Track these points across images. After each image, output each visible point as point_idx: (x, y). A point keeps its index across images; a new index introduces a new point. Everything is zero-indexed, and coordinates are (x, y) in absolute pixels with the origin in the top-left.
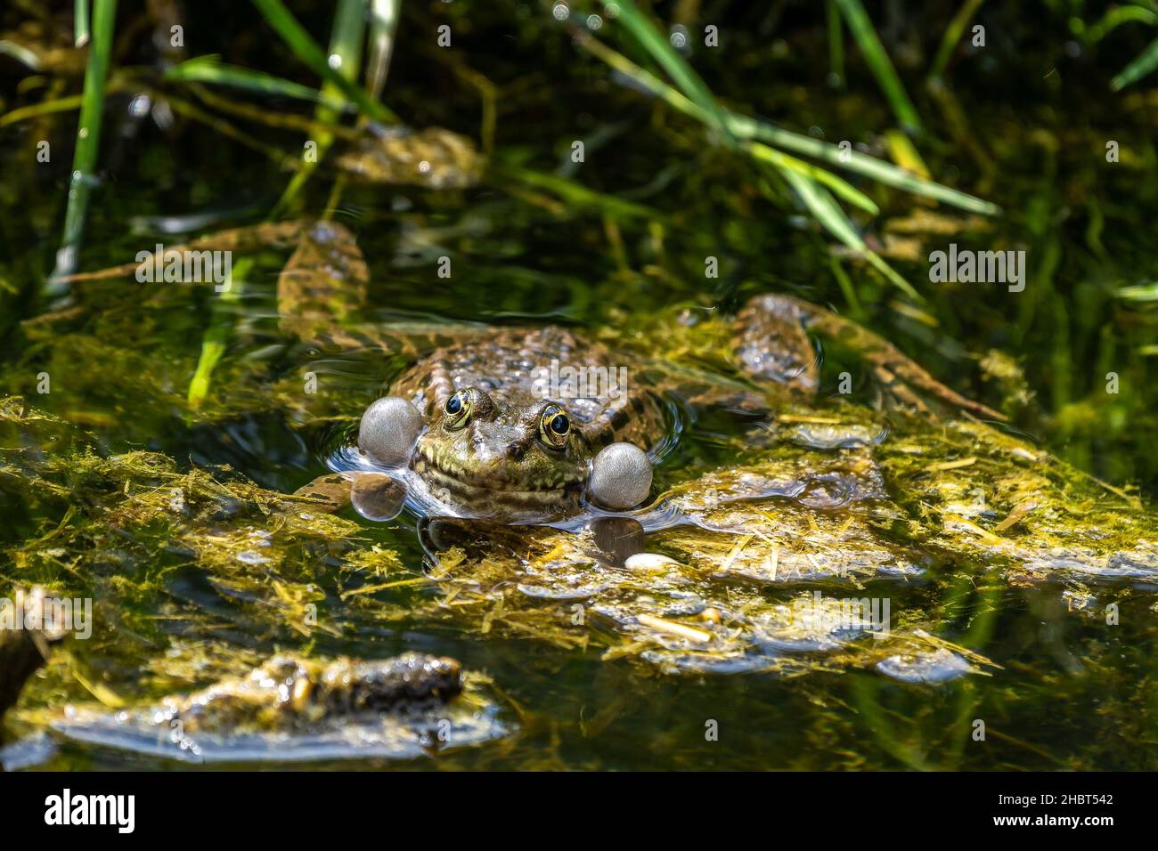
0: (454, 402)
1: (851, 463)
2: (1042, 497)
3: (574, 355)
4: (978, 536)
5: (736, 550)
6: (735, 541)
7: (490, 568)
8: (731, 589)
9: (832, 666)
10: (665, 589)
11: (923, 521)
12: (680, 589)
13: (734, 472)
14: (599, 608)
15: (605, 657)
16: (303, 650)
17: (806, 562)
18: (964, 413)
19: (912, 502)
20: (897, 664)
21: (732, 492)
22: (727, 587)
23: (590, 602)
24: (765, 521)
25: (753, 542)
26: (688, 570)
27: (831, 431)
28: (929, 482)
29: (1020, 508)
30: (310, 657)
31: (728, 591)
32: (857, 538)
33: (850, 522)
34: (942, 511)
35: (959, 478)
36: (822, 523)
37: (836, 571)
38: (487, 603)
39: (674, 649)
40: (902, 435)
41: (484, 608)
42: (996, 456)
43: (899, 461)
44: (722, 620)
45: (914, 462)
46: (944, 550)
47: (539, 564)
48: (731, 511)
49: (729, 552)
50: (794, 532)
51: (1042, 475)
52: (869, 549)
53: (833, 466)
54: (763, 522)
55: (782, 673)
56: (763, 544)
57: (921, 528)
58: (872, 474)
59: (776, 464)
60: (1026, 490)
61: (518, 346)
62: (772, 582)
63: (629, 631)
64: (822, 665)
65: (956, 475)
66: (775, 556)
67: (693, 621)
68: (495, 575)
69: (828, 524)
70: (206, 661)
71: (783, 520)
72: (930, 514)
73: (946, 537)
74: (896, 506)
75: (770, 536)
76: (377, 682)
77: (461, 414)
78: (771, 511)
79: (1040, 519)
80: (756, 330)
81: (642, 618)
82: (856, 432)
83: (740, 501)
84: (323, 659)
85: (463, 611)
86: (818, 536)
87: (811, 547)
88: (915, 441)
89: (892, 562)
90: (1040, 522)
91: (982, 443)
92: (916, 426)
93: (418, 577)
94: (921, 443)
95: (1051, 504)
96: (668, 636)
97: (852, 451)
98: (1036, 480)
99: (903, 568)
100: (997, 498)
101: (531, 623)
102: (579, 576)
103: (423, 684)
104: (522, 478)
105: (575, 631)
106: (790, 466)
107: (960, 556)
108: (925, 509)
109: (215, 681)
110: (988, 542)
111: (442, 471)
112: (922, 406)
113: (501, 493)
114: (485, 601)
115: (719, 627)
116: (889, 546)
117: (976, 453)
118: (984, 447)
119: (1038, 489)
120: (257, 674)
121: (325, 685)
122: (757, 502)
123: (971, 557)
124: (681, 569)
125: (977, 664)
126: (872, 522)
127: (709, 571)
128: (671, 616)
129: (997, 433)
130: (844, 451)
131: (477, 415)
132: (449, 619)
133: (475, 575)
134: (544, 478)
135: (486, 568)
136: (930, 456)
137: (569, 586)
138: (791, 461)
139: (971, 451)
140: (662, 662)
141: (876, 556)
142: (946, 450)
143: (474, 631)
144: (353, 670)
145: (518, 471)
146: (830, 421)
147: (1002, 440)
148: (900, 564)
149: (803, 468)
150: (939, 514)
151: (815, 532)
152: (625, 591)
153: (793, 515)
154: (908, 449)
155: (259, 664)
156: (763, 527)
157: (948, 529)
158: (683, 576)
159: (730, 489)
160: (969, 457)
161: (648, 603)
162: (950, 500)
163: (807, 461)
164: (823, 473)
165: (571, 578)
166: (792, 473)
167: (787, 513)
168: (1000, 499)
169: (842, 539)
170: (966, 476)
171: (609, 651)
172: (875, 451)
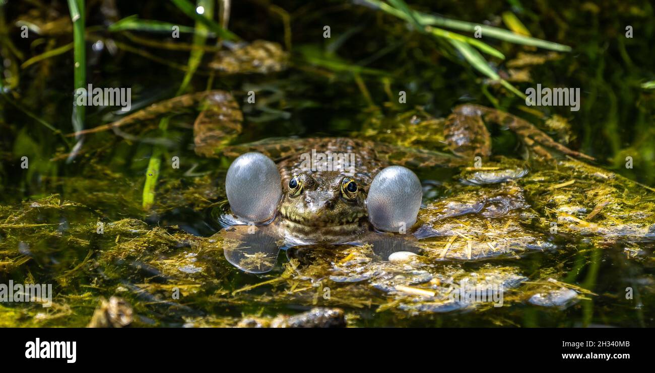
0: (293, 181)
1: (508, 190)
2: (611, 198)
3: (355, 150)
4: (577, 223)
5: (448, 245)
6: (447, 240)
7: (315, 270)
8: (446, 266)
9: (504, 303)
10: (410, 270)
11: (547, 217)
12: (418, 269)
13: (444, 202)
14: (374, 284)
15: (378, 310)
17: (487, 246)
18: (568, 157)
21: (445, 213)
22: (444, 266)
24: (463, 227)
26: (422, 258)
27: (494, 174)
28: (549, 196)
29: (600, 205)
31: (445, 268)
32: (514, 231)
33: (510, 222)
34: (557, 211)
35: (566, 192)
36: (494, 225)
37: (504, 250)
38: (314, 288)
40: (534, 171)
41: (313, 291)
42: (586, 178)
43: (533, 186)
44: (441, 284)
45: (541, 186)
46: (558, 233)
47: (341, 264)
48: (444, 224)
49: (445, 246)
50: (479, 232)
51: (611, 186)
52: (521, 236)
53: (498, 193)
56: (463, 240)
57: (547, 222)
58: (519, 195)
59: (467, 195)
60: (602, 195)
61: (325, 149)
62: (469, 260)
63: (391, 295)
65: (564, 190)
66: (470, 245)
68: (317, 273)
69: (498, 225)
71: (473, 225)
72: (550, 214)
73: (560, 225)
74: (533, 211)
75: (466, 235)
77: (298, 188)
78: (466, 221)
79: (611, 210)
80: (457, 125)
81: (398, 287)
82: (508, 173)
83: (449, 218)
85: (301, 295)
86: (492, 232)
87: (489, 238)
88: (541, 174)
89: (534, 242)
90: (611, 212)
91: (578, 172)
92: (546, 166)
93: (275, 278)
94: (544, 175)
95: (616, 201)
97: (508, 183)
98: (608, 189)
99: (540, 244)
100: (586, 201)
101: (339, 296)
102: (362, 268)
104: (335, 219)
106: (474, 195)
108: (547, 211)
110: (582, 226)
111: (291, 220)
112: (549, 155)
113: (324, 229)
116: (532, 233)
117: (575, 178)
118: (579, 174)
119: (609, 194)
122: (458, 217)
123: (574, 235)
124: (419, 258)
126: (520, 221)
127: (434, 258)
129: (586, 165)
130: (503, 184)
131: (306, 188)
134: (347, 217)
135: (312, 270)
136: (549, 182)
137: (357, 274)
138: (475, 192)
139: (572, 176)
140: (409, 310)
141: (525, 240)
142: (558, 177)
145: (332, 215)
146: (494, 168)
147: (589, 169)
148: (538, 242)
149: (481, 196)
150: (555, 213)
151: (491, 230)
153: (478, 222)
154: (536, 179)
156: (462, 230)
157: (560, 221)
158: (420, 262)
159: (443, 211)
160: (571, 180)
161: (400, 279)
162: (561, 205)
163: (483, 192)
164: (492, 197)
165: (359, 269)
166: (475, 199)
167: (475, 222)
168: (588, 202)
169: (506, 232)
170: (570, 191)
171: (380, 307)
172: (519, 182)
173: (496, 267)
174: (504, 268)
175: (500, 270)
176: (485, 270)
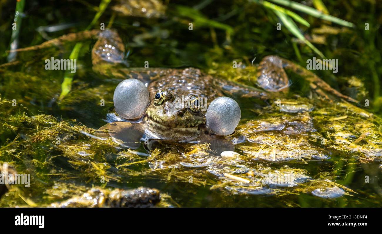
0: (158, 95)
1: (302, 118)
2: (371, 130)
3: (200, 78)
4: (348, 145)
5: (260, 150)
6: (260, 146)
8: (259, 164)
9: (295, 192)
10: (234, 164)
11: (328, 139)
12: (240, 164)
13: (258, 121)
15: (211, 188)
16: (102, 186)
17: (286, 154)
18: (342, 100)
19: (324, 132)
20: (319, 192)
21: (258, 129)
22: (257, 164)
23: (207, 168)
24: (270, 139)
25: (266, 147)
27: (294, 107)
28: (330, 125)
29: (364, 134)
30: (105, 189)
31: (257, 165)
32: (304, 145)
33: (302, 139)
34: (335, 135)
35: (341, 124)
36: (291, 140)
37: (297, 157)
38: (169, 169)
39: (236, 186)
40: (320, 108)
41: (168, 171)
42: (354, 115)
43: (319, 117)
44: (255, 176)
45: (325, 118)
46: (336, 150)
47: (188, 155)
48: (258, 136)
49: (258, 151)
50: (281, 143)
51: (371, 122)
52: (309, 149)
53: (295, 119)
54: (270, 140)
55: (276, 195)
56: (270, 147)
57: (328, 142)
58: (309, 122)
59: (274, 119)
60: (366, 128)
61: (180, 75)
62: (274, 161)
63: (220, 179)
64: (291, 192)
65: (340, 122)
66: (275, 152)
67: (244, 176)
68: (172, 159)
69: (294, 140)
70: (67, 190)
71: (277, 139)
73: (337, 145)
74: (318, 133)
75: (273, 145)
76: (129, 197)
77: (161, 99)
78: (273, 135)
79: (371, 138)
80: (266, 69)
81: (225, 174)
82: (303, 107)
83: (261, 132)
84: (110, 189)
85: (161, 172)
86: (290, 144)
87: (288, 149)
88: (325, 110)
89: (317, 154)
91: (349, 111)
92: (325, 104)
93: (144, 160)
94: (327, 110)
95: (375, 133)
96: (235, 181)
97: (302, 113)
98: (369, 124)
99: (321, 156)
100: (354, 131)
101: (185, 176)
102: (203, 159)
103: (146, 198)
104: (183, 123)
105: (201, 179)
106: (279, 119)
107: (342, 152)
108: (329, 135)
109: (70, 197)
110: (352, 147)
111: (153, 120)
112: (327, 97)
113: (175, 129)
114: (168, 168)
115: (254, 178)
116: (316, 148)
117: (347, 114)
119: (370, 127)
120: (86, 195)
121: (111, 199)
122: (267, 132)
124: (241, 157)
125: (348, 192)
126: (309, 139)
128: (236, 174)
129: (354, 107)
130: (299, 113)
131: (166, 100)
132: (156, 175)
133: (164, 159)
134: (191, 123)
136: (331, 116)
137: (199, 163)
138: (279, 117)
139: (345, 113)
140: (232, 190)
141: (311, 152)
142: (336, 113)
143: (164, 179)
144: (121, 193)
145: (181, 120)
146: (294, 103)
147: (356, 109)
148: (320, 154)
149: (284, 120)
150: (334, 136)
151: (289, 143)
152: (220, 164)
154: (322, 113)
155: (86, 191)
156: (270, 141)
157: (337, 142)
158: (241, 160)
159: (257, 127)
160: (345, 116)
161: (228, 169)
162: (338, 131)
163: (285, 117)
164: (291, 121)
165: (200, 160)
166: (280, 122)
167: (278, 136)
168: (356, 131)
169: (299, 146)
170: (344, 123)
171: (213, 186)
172: (310, 114)
173: (292, 168)
174: (297, 170)
175: (294, 170)
176: (284, 170)
